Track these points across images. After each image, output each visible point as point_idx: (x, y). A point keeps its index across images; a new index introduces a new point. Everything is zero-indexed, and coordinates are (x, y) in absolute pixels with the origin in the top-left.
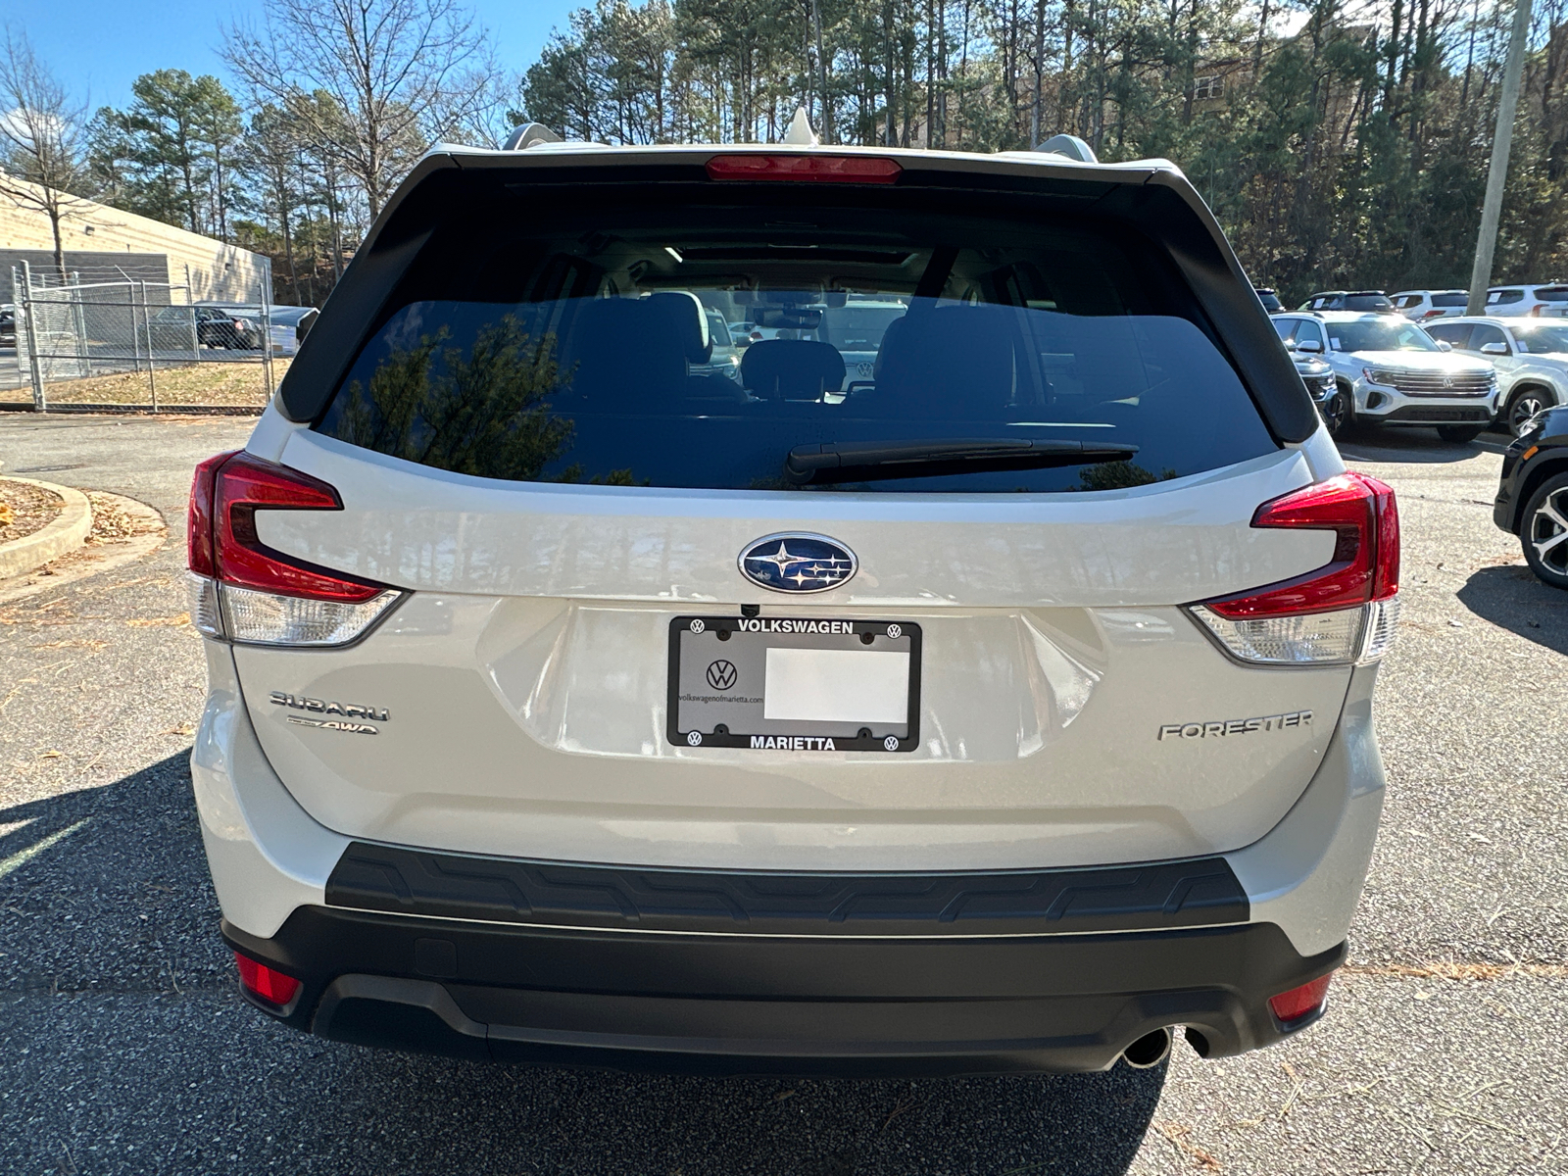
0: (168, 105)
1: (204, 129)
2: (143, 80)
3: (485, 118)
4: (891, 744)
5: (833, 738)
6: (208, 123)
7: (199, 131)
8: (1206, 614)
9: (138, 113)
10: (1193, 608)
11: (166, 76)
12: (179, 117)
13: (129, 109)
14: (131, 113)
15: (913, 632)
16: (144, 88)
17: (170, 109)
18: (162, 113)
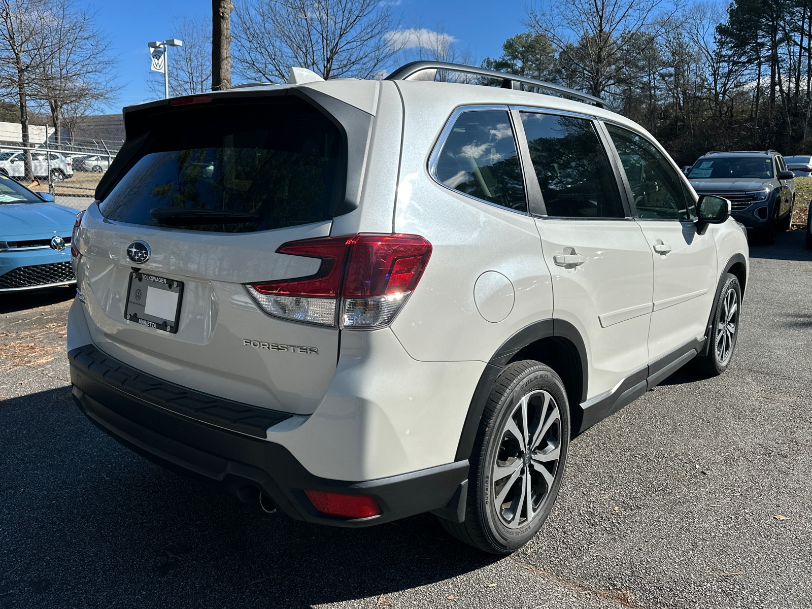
0: (518, 53)
1: (534, 63)
2: (508, 42)
3: (701, 33)
4: (168, 328)
5: (156, 324)
6: (537, 60)
7: (532, 65)
8: (252, 290)
9: (503, 60)
10: (248, 286)
11: (520, 37)
12: (523, 58)
13: (500, 58)
14: (500, 60)
15: (182, 285)
16: (509, 46)
17: (519, 55)
18: (515, 57)
